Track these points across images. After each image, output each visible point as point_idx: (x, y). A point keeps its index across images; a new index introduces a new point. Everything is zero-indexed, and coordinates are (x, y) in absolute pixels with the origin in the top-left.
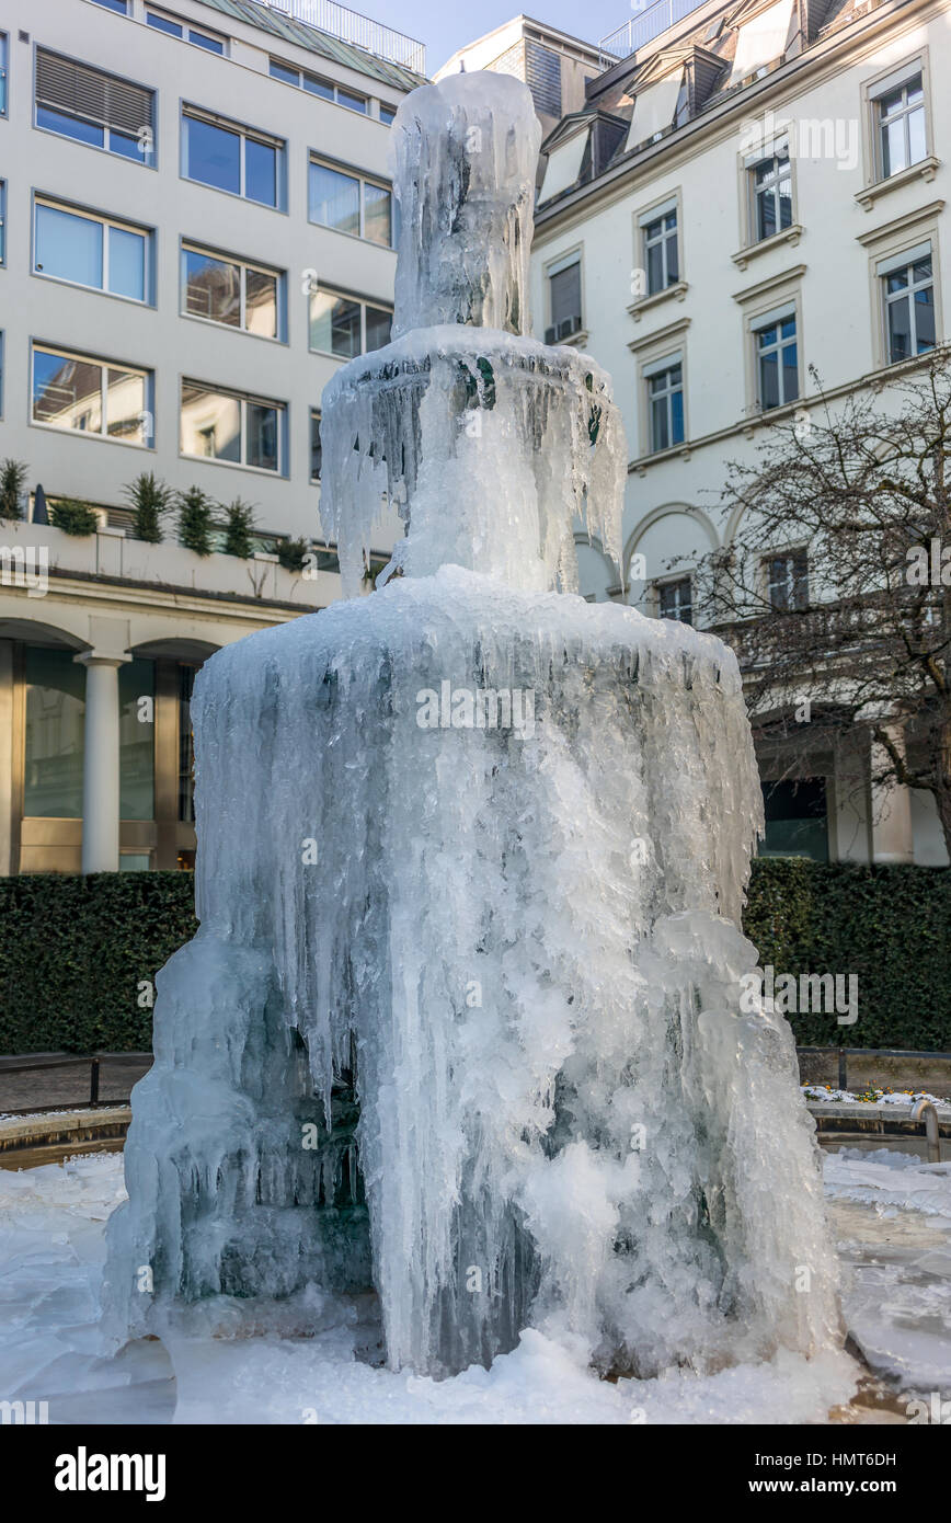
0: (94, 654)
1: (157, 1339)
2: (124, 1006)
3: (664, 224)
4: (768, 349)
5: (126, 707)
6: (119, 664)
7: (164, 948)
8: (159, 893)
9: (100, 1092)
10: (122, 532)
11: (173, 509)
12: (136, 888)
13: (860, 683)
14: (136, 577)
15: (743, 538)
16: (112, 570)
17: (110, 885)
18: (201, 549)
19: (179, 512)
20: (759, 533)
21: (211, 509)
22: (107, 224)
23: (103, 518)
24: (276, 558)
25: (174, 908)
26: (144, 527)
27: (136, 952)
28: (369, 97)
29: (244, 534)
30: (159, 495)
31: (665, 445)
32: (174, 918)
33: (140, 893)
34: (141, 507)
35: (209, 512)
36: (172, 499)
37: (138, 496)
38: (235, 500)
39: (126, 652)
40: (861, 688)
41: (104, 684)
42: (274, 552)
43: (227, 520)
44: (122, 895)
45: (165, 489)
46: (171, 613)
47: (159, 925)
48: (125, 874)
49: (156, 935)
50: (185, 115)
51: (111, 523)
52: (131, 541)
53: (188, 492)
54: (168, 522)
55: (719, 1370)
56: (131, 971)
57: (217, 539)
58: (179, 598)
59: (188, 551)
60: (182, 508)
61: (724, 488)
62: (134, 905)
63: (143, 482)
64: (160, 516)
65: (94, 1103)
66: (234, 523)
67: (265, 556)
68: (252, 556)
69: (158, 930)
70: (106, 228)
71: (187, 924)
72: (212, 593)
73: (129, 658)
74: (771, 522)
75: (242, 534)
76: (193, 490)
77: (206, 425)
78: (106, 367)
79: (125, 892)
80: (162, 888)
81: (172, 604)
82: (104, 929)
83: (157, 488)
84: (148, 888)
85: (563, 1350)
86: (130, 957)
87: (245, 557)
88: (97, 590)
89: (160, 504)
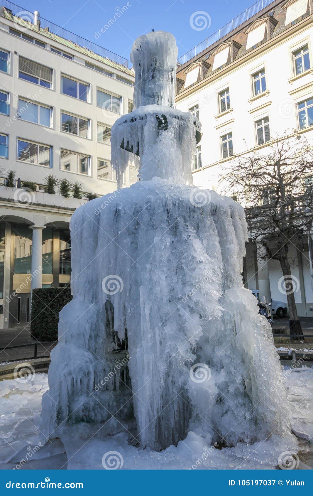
0: (35, 226)
1: (59, 438)
2: (44, 328)
3: (195, 108)
4: (225, 142)
5: (44, 242)
6: (42, 229)
7: (56, 310)
8: (55, 294)
9: (37, 354)
10: (43, 191)
11: (58, 185)
12: (47, 293)
13: (257, 230)
14: (47, 204)
15: (224, 188)
16: (40, 202)
17: (39, 292)
18: (66, 195)
19: (60, 186)
20: (229, 187)
21: (69, 185)
22: (39, 105)
23: (38, 188)
24: (88, 199)
25: (59, 299)
26: (50, 189)
27: (48, 312)
28: (113, 73)
29: (79, 192)
30: (54, 181)
31: (196, 168)
32: (59, 301)
33: (48, 294)
34: (49, 184)
35: (68, 185)
36: (58, 182)
37: (48, 181)
38: (76, 182)
39: (44, 225)
40: (258, 231)
41: (38, 234)
42: (87, 197)
43: (74, 188)
44: (43, 295)
45: (56, 179)
46: (58, 214)
47: (54, 304)
48: (44, 289)
49: (53, 307)
50: (61, 76)
51: (40, 189)
52: (46, 193)
53: (62, 180)
54: (57, 188)
55: (253, 443)
56: (46, 317)
57: (71, 193)
58: (59, 210)
59: (62, 196)
60: (61, 184)
61: (218, 175)
62: (47, 298)
63: (49, 177)
64: (54, 187)
65: (35, 357)
66: (75, 189)
67: (85, 198)
68: (81, 198)
69: (54, 305)
70: (39, 107)
71: (63, 303)
72: (69, 209)
73: (45, 227)
74: (232, 184)
75: (78, 192)
76: (64, 179)
77: (67, 164)
78: (39, 145)
79: (44, 294)
80: (55, 292)
81: (58, 212)
82: (38, 305)
83: (53, 178)
84: (51, 293)
85: (202, 438)
86: (46, 313)
87: (79, 198)
88: (36, 207)
89: (55, 183)
